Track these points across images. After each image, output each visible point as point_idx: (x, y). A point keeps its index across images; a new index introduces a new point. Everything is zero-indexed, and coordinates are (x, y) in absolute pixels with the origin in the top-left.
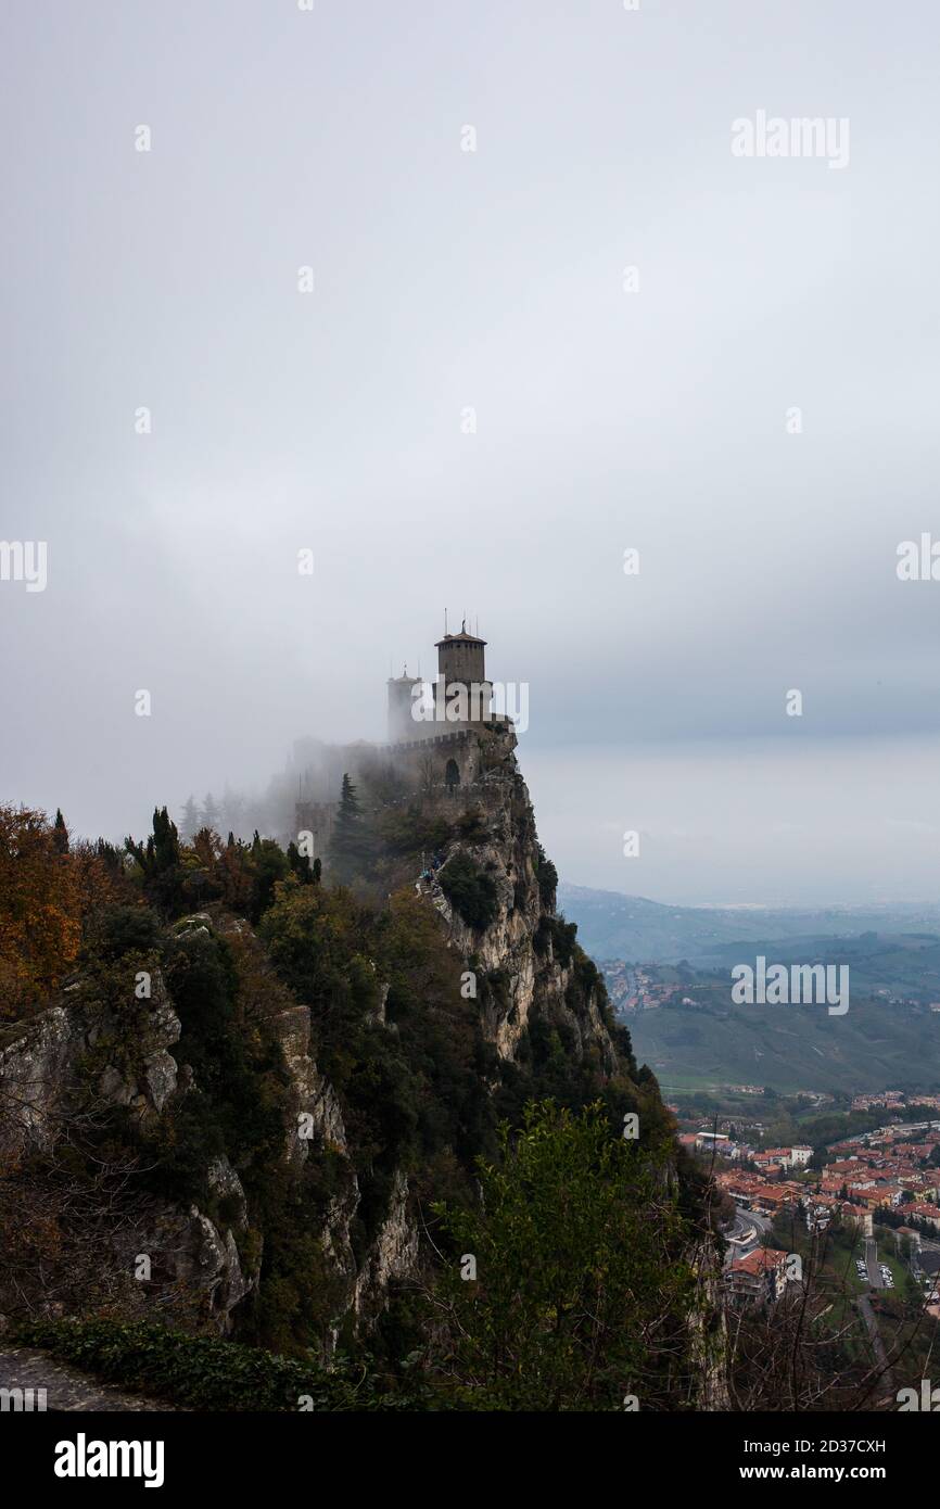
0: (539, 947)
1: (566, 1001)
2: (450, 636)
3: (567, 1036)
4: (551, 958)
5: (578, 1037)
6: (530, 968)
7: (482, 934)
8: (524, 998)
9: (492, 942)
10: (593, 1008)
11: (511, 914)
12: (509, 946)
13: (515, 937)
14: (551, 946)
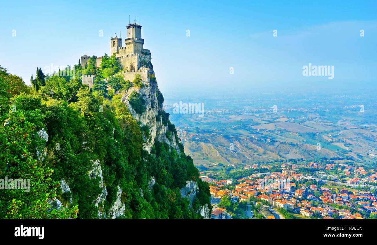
0: (158, 120)
1: (166, 136)
2: (130, 24)
3: (166, 146)
4: (162, 123)
5: (170, 146)
6: (155, 126)
7: (141, 115)
8: (153, 135)
9: (144, 118)
10: (174, 138)
11: (150, 109)
12: (149, 119)
13: (151, 117)
14: (161, 120)
